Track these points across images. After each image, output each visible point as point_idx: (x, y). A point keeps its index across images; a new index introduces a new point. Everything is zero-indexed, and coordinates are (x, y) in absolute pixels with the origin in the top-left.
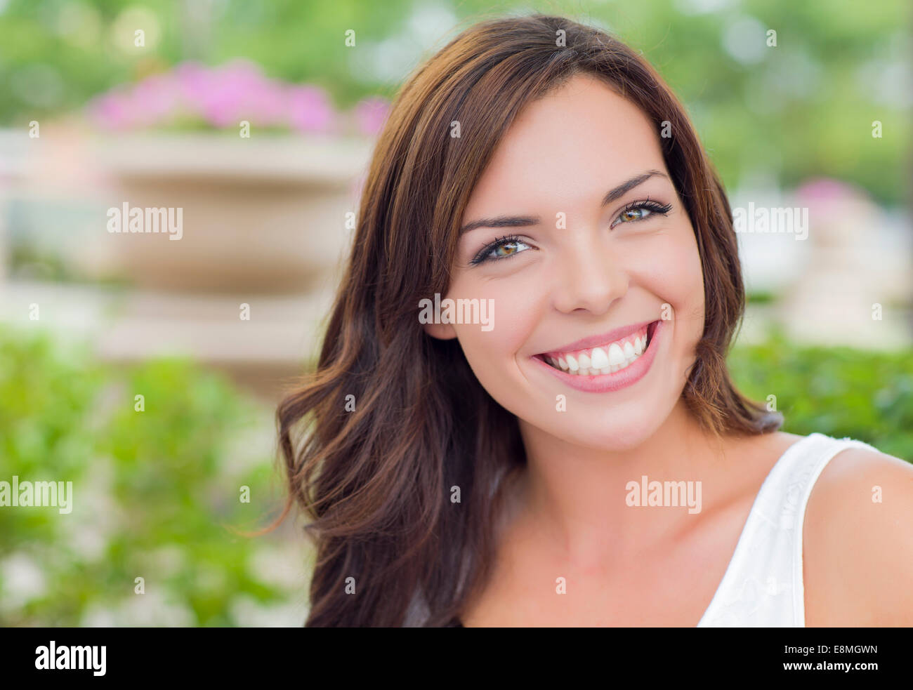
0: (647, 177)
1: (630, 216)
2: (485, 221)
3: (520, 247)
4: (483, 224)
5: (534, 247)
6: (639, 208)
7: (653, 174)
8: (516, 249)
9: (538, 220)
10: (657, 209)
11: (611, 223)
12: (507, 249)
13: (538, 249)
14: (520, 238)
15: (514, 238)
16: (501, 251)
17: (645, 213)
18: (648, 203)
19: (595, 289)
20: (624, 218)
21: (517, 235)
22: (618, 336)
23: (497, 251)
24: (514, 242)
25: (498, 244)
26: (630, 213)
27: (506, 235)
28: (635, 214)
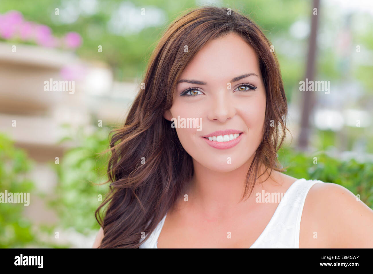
0: (249, 75)
1: (242, 88)
2: (187, 80)
3: (199, 93)
4: (186, 81)
5: (204, 94)
6: (246, 86)
7: (252, 74)
8: (198, 93)
9: (206, 84)
10: (252, 88)
11: (234, 89)
12: (194, 92)
13: (205, 94)
14: (198, 89)
15: (196, 88)
16: (192, 93)
17: (248, 88)
18: (248, 85)
19: (222, 112)
20: (240, 89)
21: (198, 88)
22: (229, 133)
23: (190, 92)
24: (197, 90)
25: (191, 90)
26: (242, 87)
27: (194, 87)
28: (244, 88)
